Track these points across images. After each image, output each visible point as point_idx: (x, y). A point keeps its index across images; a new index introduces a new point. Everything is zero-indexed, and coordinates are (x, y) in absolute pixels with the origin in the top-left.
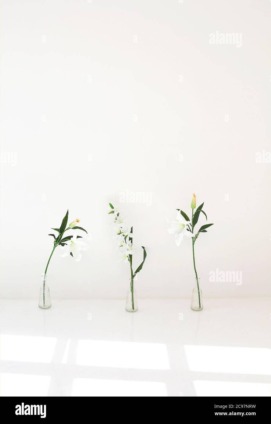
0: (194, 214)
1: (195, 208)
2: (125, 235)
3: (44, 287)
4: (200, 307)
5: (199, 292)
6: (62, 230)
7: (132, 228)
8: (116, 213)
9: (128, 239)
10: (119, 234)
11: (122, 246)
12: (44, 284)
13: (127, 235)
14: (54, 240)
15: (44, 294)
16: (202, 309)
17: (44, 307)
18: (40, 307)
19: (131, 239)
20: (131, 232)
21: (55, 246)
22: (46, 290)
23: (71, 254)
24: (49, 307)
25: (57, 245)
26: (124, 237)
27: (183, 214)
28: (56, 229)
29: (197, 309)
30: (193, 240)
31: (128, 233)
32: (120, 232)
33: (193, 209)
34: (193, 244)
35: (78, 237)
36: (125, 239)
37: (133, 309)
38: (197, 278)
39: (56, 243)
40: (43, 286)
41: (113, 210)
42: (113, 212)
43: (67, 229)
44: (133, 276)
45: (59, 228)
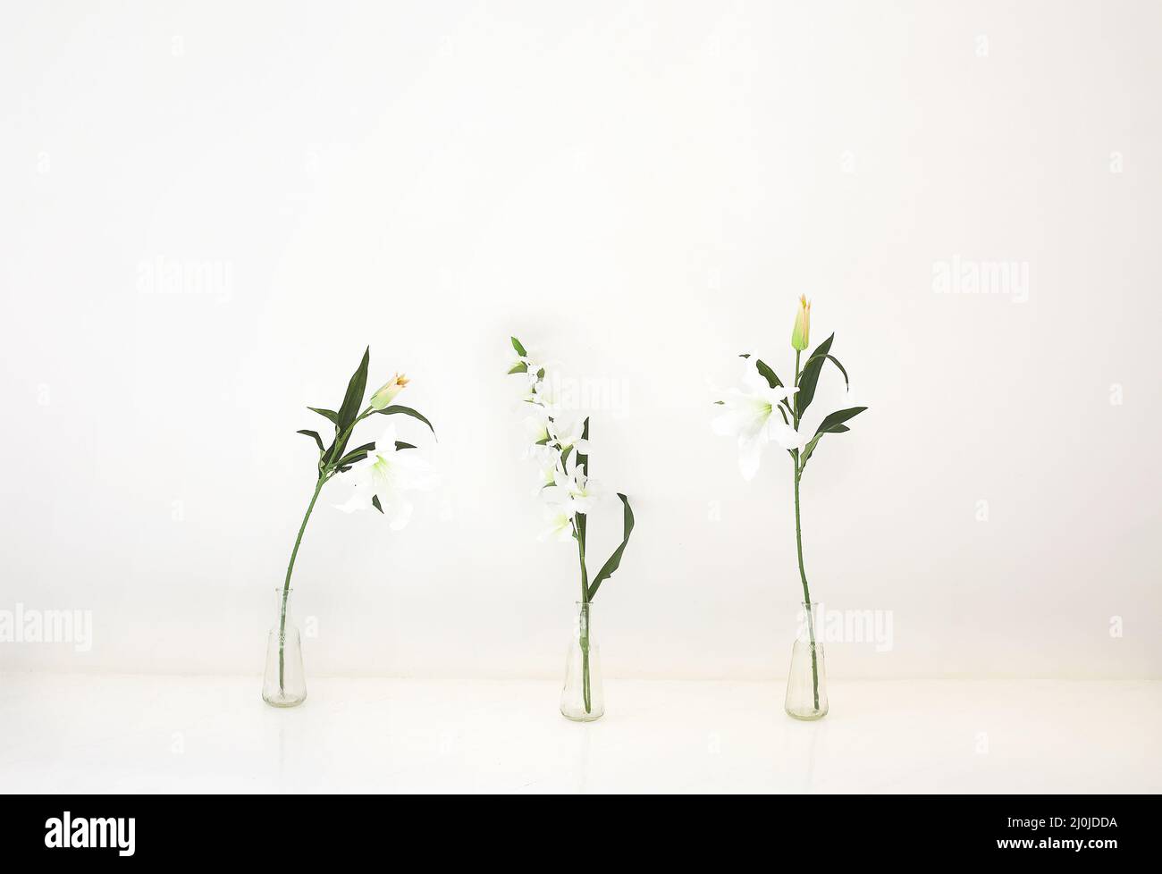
0: (801, 369)
1: (805, 347)
2: (565, 444)
3: (282, 628)
4: (817, 706)
5: (814, 653)
6: (345, 418)
7: (586, 423)
8: (533, 370)
9: (572, 458)
10: (543, 442)
11: (553, 484)
12: (283, 617)
13: (571, 447)
14: (317, 455)
15: (281, 652)
16: (823, 715)
17: (281, 701)
18: (267, 700)
19: (582, 459)
20: (585, 436)
21: (322, 478)
22: (287, 640)
23: (376, 502)
24: (299, 702)
25: (329, 475)
26: (561, 451)
27: (763, 369)
28: (324, 412)
29: (807, 713)
30: (797, 465)
31: (572, 439)
32: (546, 437)
33: (799, 352)
34: (798, 479)
35: (400, 446)
36: (564, 459)
37: (588, 709)
38: (808, 601)
39: (323, 468)
40: (279, 626)
41: (523, 359)
42: (523, 368)
43: (365, 415)
44: (589, 593)
45: (337, 409)
